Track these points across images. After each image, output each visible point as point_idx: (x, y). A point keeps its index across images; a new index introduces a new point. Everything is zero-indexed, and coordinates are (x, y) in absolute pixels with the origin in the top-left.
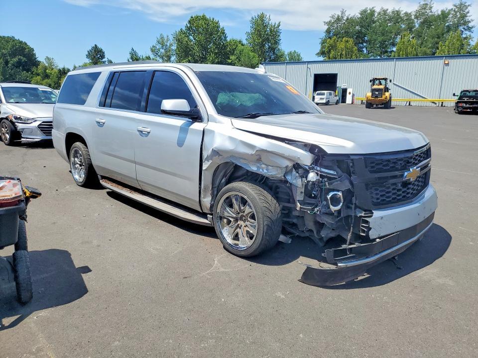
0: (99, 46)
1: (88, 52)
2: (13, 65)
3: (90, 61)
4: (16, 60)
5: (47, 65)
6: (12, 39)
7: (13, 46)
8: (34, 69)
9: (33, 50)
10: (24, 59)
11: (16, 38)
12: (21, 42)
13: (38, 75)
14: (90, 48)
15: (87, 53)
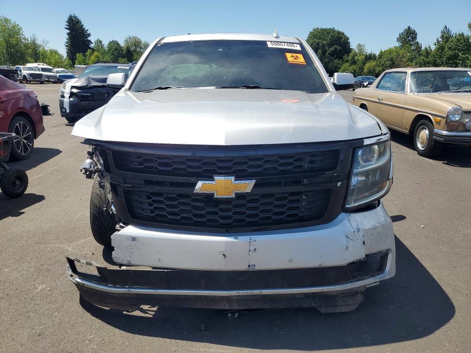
0: (413, 28)
1: (400, 35)
2: (329, 54)
3: (400, 44)
4: (332, 49)
5: (357, 51)
6: (332, 31)
7: (332, 37)
8: (345, 57)
9: (348, 39)
10: (339, 48)
11: (336, 29)
12: (339, 33)
13: (347, 61)
14: (402, 31)
15: (398, 36)
